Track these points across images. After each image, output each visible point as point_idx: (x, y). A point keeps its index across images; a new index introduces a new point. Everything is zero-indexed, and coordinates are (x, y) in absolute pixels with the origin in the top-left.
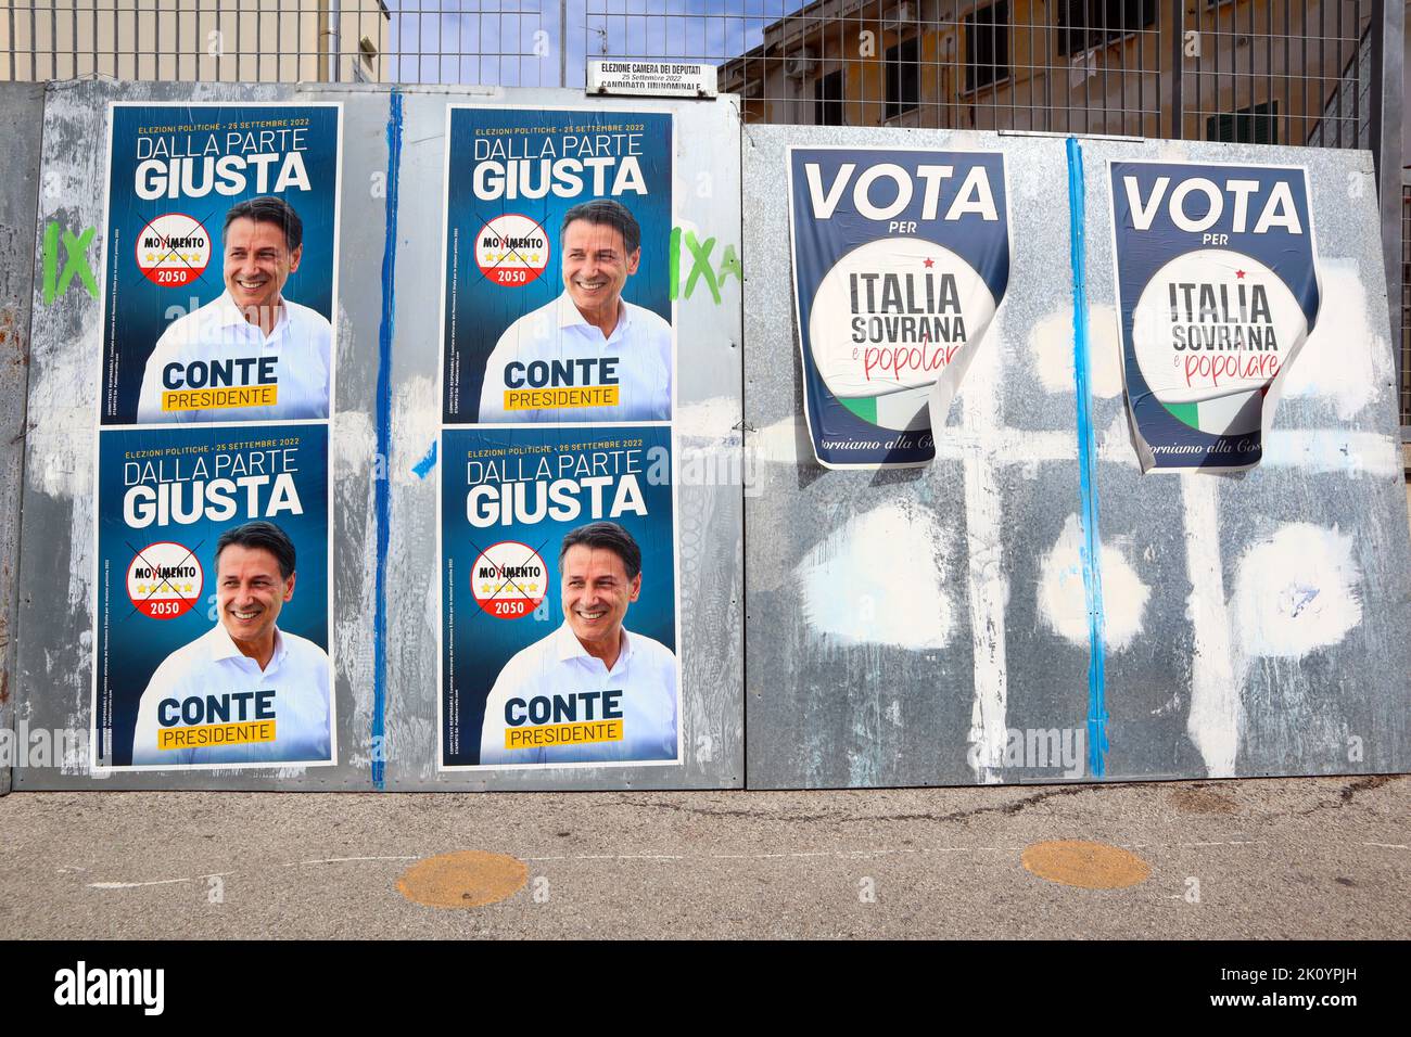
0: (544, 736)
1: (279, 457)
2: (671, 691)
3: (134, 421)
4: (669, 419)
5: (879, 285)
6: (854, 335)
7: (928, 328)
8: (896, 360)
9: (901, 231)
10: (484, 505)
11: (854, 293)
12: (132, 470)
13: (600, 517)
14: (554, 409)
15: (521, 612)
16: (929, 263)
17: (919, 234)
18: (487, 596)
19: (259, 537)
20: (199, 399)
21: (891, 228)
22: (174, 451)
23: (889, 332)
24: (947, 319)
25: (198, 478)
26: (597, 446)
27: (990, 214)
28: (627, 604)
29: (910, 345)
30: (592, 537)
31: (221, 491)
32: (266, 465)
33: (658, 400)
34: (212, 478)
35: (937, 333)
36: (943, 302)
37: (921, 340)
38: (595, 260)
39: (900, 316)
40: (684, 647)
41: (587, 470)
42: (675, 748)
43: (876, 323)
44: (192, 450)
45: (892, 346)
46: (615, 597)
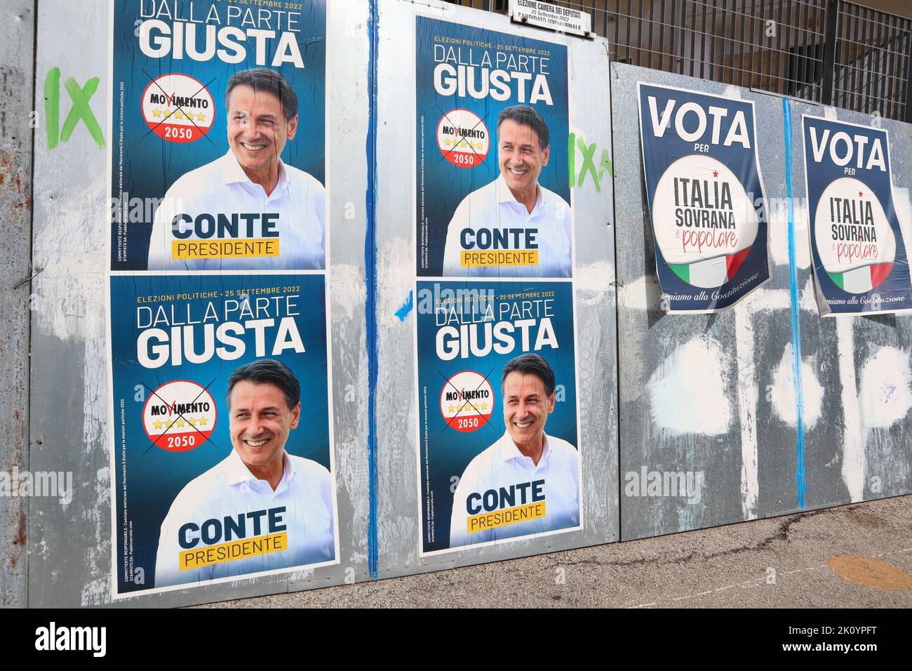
0: (494, 520)
1: (283, 303)
2: (575, 476)
3: (145, 268)
4: (571, 276)
5: (690, 186)
6: (677, 221)
7: (716, 219)
8: (699, 240)
9: (701, 151)
10: (448, 342)
11: (676, 192)
12: (145, 314)
13: (528, 350)
14: (495, 266)
15: (476, 426)
16: (716, 174)
17: (710, 154)
18: (452, 415)
19: (267, 373)
20: (207, 249)
21: (696, 148)
22: (185, 296)
23: (695, 220)
24: (725, 213)
25: (209, 321)
26: (525, 295)
27: (747, 145)
28: (547, 415)
29: (706, 229)
30: (523, 366)
31: (230, 333)
32: (272, 309)
33: (563, 262)
34: (222, 321)
35: (720, 222)
36: (724, 202)
37: (712, 227)
38: (520, 152)
39: (701, 209)
40: (583, 444)
41: (519, 314)
42: (578, 519)
43: (688, 213)
44: (203, 295)
45: (697, 230)
46: (539, 411)
